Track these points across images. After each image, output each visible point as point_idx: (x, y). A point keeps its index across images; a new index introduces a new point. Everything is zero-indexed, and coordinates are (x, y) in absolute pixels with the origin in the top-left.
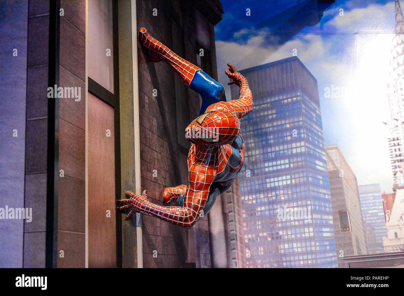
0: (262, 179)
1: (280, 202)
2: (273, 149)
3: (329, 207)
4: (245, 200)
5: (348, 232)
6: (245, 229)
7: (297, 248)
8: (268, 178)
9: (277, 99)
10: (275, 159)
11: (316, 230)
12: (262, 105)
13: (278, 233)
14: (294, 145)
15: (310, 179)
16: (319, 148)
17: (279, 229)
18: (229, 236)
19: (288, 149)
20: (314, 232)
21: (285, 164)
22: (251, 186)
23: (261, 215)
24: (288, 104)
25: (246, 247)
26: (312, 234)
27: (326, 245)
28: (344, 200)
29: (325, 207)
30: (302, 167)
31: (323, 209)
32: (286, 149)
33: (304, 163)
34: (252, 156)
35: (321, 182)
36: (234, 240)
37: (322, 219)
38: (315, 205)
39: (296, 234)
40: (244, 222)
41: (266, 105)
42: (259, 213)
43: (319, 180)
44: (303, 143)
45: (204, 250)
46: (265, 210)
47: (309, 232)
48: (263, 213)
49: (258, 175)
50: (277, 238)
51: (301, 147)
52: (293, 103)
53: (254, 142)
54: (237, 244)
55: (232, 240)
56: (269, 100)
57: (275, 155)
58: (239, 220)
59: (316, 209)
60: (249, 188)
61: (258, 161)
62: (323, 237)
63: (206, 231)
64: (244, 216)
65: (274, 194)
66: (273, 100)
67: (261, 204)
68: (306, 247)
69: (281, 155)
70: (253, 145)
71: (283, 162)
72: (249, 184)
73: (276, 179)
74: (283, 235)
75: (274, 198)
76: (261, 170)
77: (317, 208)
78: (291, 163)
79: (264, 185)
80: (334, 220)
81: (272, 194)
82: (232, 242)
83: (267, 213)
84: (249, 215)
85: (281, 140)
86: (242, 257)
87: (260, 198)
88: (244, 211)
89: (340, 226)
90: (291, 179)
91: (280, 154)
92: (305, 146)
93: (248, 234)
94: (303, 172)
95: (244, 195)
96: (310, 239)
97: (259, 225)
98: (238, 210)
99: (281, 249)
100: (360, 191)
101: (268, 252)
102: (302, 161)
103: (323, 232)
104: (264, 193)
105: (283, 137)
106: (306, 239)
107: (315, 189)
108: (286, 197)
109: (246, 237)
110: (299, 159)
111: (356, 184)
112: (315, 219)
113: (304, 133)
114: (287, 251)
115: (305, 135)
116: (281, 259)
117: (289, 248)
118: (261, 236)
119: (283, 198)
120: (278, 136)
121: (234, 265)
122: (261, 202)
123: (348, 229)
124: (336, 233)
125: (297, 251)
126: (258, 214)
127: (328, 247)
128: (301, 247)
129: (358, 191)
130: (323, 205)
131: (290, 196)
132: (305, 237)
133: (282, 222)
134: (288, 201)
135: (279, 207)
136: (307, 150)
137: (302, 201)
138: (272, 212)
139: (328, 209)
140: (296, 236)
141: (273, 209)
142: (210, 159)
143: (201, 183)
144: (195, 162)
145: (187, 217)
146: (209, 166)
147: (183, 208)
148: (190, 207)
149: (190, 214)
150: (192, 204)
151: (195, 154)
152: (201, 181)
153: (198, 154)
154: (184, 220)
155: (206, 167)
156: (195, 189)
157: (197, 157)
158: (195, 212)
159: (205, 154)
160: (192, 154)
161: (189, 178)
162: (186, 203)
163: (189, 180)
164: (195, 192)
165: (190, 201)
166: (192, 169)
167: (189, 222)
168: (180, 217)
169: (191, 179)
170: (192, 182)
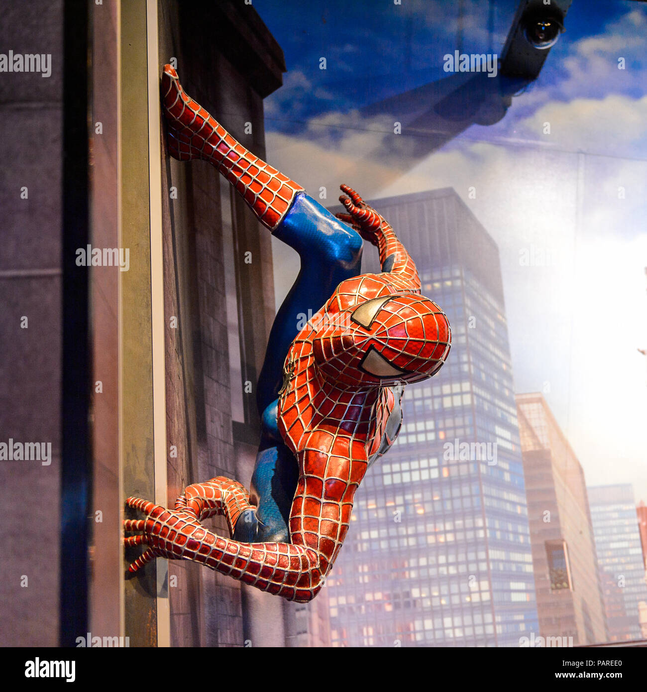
1: (415, 521)
3: (525, 535)
5: (565, 591)
6: (331, 583)
7: (454, 628)
8: (386, 464)
11: (496, 585)
13: (408, 594)
14: (447, 389)
16: (503, 398)
17: (412, 583)
19: (433, 397)
20: (490, 591)
21: (426, 432)
23: (370, 551)
24: (434, 294)
25: (333, 627)
26: (486, 597)
27: (518, 622)
28: (557, 519)
29: (516, 533)
31: (511, 537)
32: (428, 398)
33: (468, 431)
35: (507, 477)
36: (304, 609)
37: (508, 561)
38: (493, 529)
39: (450, 595)
42: (365, 546)
44: (466, 386)
45: (230, 635)
46: (379, 539)
47: (480, 592)
48: (375, 546)
50: (407, 604)
51: (462, 393)
52: (445, 292)
54: (310, 620)
55: (298, 610)
59: (494, 537)
62: (510, 601)
63: (234, 588)
65: (399, 500)
67: (370, 525)
68: (474, 626)
69: (417, 410)
71: (421, 426)
73: (405, 466)
74: (421, 598)
75: (401, 510)
77: (499, 535)
78: (441, 430)
79: (378, 479)
80: (536, 562)
81: (394, 501)
82: (299, 615)
83: (384, 545)
87: (368, 510)
89: (548, 577)
90: (440, 467)
91: (414, 407)
92: (472, 393)
93: (339, 594)
96: (482, 607)
97: (363, 574)
99: (415, 632)
100: (591, 499)
101: (384, 638)
102: (464, 427)
103: (511, 591)
104: (376, 499)
106: (473, 608)
107: (494, 492)
108: (428, 508)
109: (333, 602)
110: (459, 421)
111: (583, 483)
112: (494, 561)
113: (469, 363)
114: (430, 636)
115: (472, 367)
117: (434, 630)
118: (369, 601)
119: (420, 511)
122: (368, 520)
123: (565, 584)
124: (541, 592)
125: (451, 636)
126: (362, 549)
127: (522, 627)
128: (463, 627)
129: (586, 498)
130: (510, 527)
131: (438, 507)
132: (471, 602)
133: (418, 568)
134: (434, 517)
135: (411, 531)
136: (475, 402)
137: (464, 520)
138: (395, 543)
139: (521, 539)
140: (450, 600)
141: (399, 537)
142: (359, 419)
143: (339, 480)
144: (318, 425)
145: (307, 573)
146: (356, 437)
147: (296, 547)
148: (314, 545)
149: (313, 563)
150: (317, 536)
151: (312, 404)
152: (339, 477)
153: (321, 404)
154: (299, 579)
155: (348, 440)
156: (323, 496)
157: (318, 412)
158: (327, 558)
159: (346, 406)
160: (300, 402)
161: (304, 466)
162: (300, 533)
163: (304, 472)
164: (324, 503)
165: (312, 530)
166: (314, 443)
167: (310, 587)
168: (290, 572)
169: (311, 469)
170: (317, 478)
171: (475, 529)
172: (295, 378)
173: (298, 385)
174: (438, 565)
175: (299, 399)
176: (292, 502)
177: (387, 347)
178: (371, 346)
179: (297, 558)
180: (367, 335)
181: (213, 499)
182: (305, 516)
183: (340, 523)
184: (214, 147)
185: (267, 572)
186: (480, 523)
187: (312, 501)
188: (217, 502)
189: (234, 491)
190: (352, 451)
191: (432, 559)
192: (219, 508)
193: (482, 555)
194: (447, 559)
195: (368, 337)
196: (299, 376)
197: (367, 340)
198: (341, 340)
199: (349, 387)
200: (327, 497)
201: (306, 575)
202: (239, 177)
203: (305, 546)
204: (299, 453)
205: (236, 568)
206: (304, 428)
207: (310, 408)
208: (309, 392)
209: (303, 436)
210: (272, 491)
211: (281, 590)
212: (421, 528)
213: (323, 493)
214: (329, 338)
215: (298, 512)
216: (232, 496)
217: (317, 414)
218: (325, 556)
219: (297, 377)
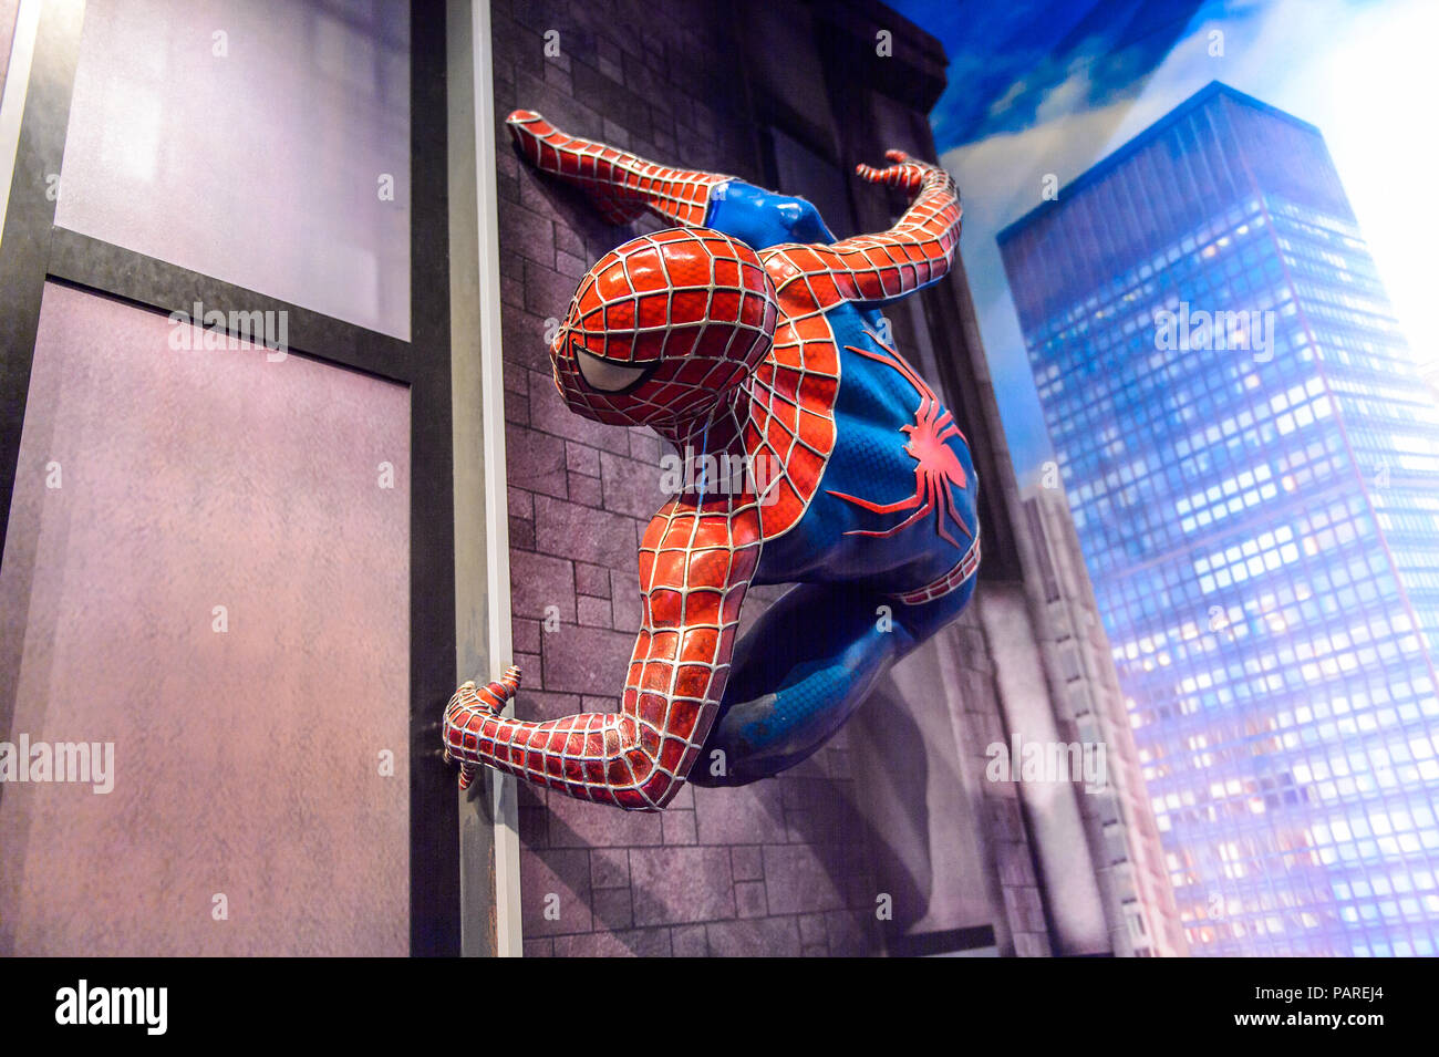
0: (1177, 565)
1: (1272, 643)
2: (1198, 441)
4: (1128, 661)
6: (1149, 774)
7: (1395, 834)
8: (1199, 557)
9: (1174, 255)
10: (1216, 476)
12: (1126, 298)
13: (1288, 779)
14: (1279, 402)
15: (1385, 521)
17: (1291, 757)
18: (1093, 808)
19: (1257, 425)
21: (1257, 486)
22: (1140, 600)
23: (1204, 710)
24: (1221, 257)
25: (1167, 849)
30: (1335, 479)
32: (1249, 429)
33: (1338, 462)
34: (1122, 487)
36: (1114, 822)
38: (1434, 630)
39: (1373, 770)
40: (1140, 746)
41: (1138, 292)
42: (1193, 704)
44: (1315, 385)
45: (1015, 873)
46: (1215, 688)
48: (1210, 700)
49: (1157, 552)
50: (1291, 797)
51: (1309, 401)
52: (1238, 248)
53: (1122, 437)
55: (1106, 824)
56: (1146, 272)
57: (1212, 458)
58: (1120, 740)
60: (1135, 610)
61: (1147, 501)
63: (1010, 800)
64: (1136, 721)
65: (1236, 614)
66: (1160, 263)
67: (1194, 665)
69: (1233, 454)
70: (1118, 447)
71: (1246, 479)
72: (1131, 595)
73: (1233, 554)
74: (1315, 782)
75: (1241, 631)
76: (1167, 533)
78: (1284, 474)
79: (1191, 588)
81: (1227, 617)
82: (1110, 832)
83: (1225, 696)
84: (1152, 713)
85: (1221, 400)
86: (1159, 892)
87: (1185, 643)
88: (1131, 704)
90: (1297, 539)
91: (1228, 451)
92: (1329, 393)
93: (1165, 792)
94: (1344, 499)
95: (1120, 638)
97: (1200, 752)
98: (1110, 703)
99: (1318, 848)
101: (1260, 862)
102: (1328, 457)
104: (1195, 620)
105: (1226, 386)
106: (1428, 792)
107: (1419, 559)
108: (1292, 617)
109: (1158, 805)
110: (1315, 450)
113: (1310, 344)
114: (1348, 854)
115: (1319, 349)
116: (1330, 892)
117: (1354, 841)
118: (1218, 799)
120: (1207, 385)
121: (1134, 929)
122: (1189, 657)
125: (1394, 850)
126: (1188, 709)
128: (1415, 831)
131: (1310, 611)
132: (1420, 781)
133: (1297, 727)
134: (1306, 631)
135: (1268, 662)
136: (1340, 408)
137: (1367, 624)
138: (1243, 691)
140: (1376, 780)
141: (1248, 678)
143: (666, 590)
145: (619, 759)
148: (633, 710)
149: (631, 740)
150: (636, 692)
152: (668, 583)
154: (606, 771)
155: (693, 519)
158: (654, 728)
164: (653, 635)
167: (633, 782)
168: (586, 761)
171: (1395, 637)
174: (1335, 718)
179: (598, 734)
183: (676, 663)
186: (1403, 623)
190: (696, 534)
191: (1321, 709)
193: (1424, 684)
194: (1350, 703)
200: (657, 623)
201: (618, 762)
203: (624, 712)
205: (515, 766)
211: (589, 793)
212: (1286, 656)
218: (651, 725)
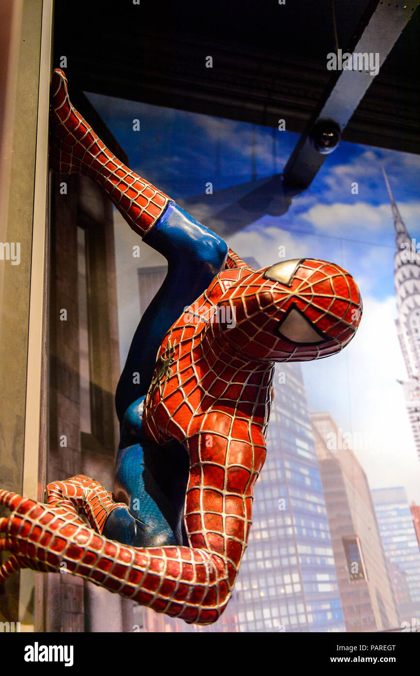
3: (325, 531)
5: (362, 581)
7: (272, 618)
11: (305, 578)
15: (288, 475)
16: (300, 416)
20: (301, 582)
26: (297, 588)
27: (325, 611)
28: (350, 517)
29: (318, 530)
31: (315, 534)
35: (308, 481)
37: (314, 555)
38: (299, 527)
39: (267, 587)
43: (303, 476)
47: (292, 584)
54: (146, 614)
59: (300, 534)
62: (317, 592)
63: (78, 586)
68: (288, 616)
74: (243, 591)
77: (304, 531)
80: (336, 556)
89: (347, 569)
94: (275, 460)
96: (295, 598)
99: (239, 624)
100: (375, 500)
103: (317, 582)
107: (298, 494)
111: (367, 486)
112: (302, 555)
114: (252, 627)
117: (255, 621)
123: (361, 575)
124: (342, 583)
127: (329, 616)
128: (280, 617)
129: (370, 498)
130: (313, 525)
132: (285, 594)
137: (275, 519)
139: (323, 535)
140: (268, 592)
142: (257, 401)
143: (243, 468)
144: (212, 406)
145: (215, 586)
146: (254, 420)
147: (200, 553)
148: (221, 550)
149: (221, 573)
150: (223, 537)
151: (201, 386)
152: (242, 464)
153: (211, 385)
154: (205, 595)
155: (247, 423)
156: (225, 487)
157: (208, 394)
158: (235, 565)
159: (242, 386)
160: (184, 385)
161: (199, 451)
162: (201, 534)
163: (200, 459)
164: (227, 496)
165: (216, 529)
166: (209, 426)
167: (216, 604)
168: (196, 586)
169: (209, 456)
170: (217, 466)
171: (285, 527)
172: (176, 363)
173: (180, 368)
174: (256, 560)
175: (184, 383)
176: (185, 496)
177: (311, 306)
178: (293, 304)
179: (202, 566)
180: (287, 291)
181: (75, 497)
182: (205, 512)
183: (245, 519)
184: (93, 156)
185: (167, 588)
186: (289, 521)
187: (210, 493)
188: (78, 500)
189: (96, 489)
190: (252, 434)
192: (80, 507)
193: (292, 550)
194: (263, 554)
195: (289, 294)
196: (180, 360)
197: (288, 297)
198: (256, 298)
199: (247, 364)
200: (229, 489)
201: (213, 589)
202: (115, 185)
203: (209, 550)
204: (189, 439)
205: (130, 584)
206: (193, 411)
207: (198, 390)
208: (196, 374)
209: (192, 419)
210: (145, 486)
211: (183, 611)
213: (225, 483)
214: (240, 298)
215: (196, 507)
216: (94, 494)
217: (207, 396)
218: (233, 563)
219: (178, 362)
